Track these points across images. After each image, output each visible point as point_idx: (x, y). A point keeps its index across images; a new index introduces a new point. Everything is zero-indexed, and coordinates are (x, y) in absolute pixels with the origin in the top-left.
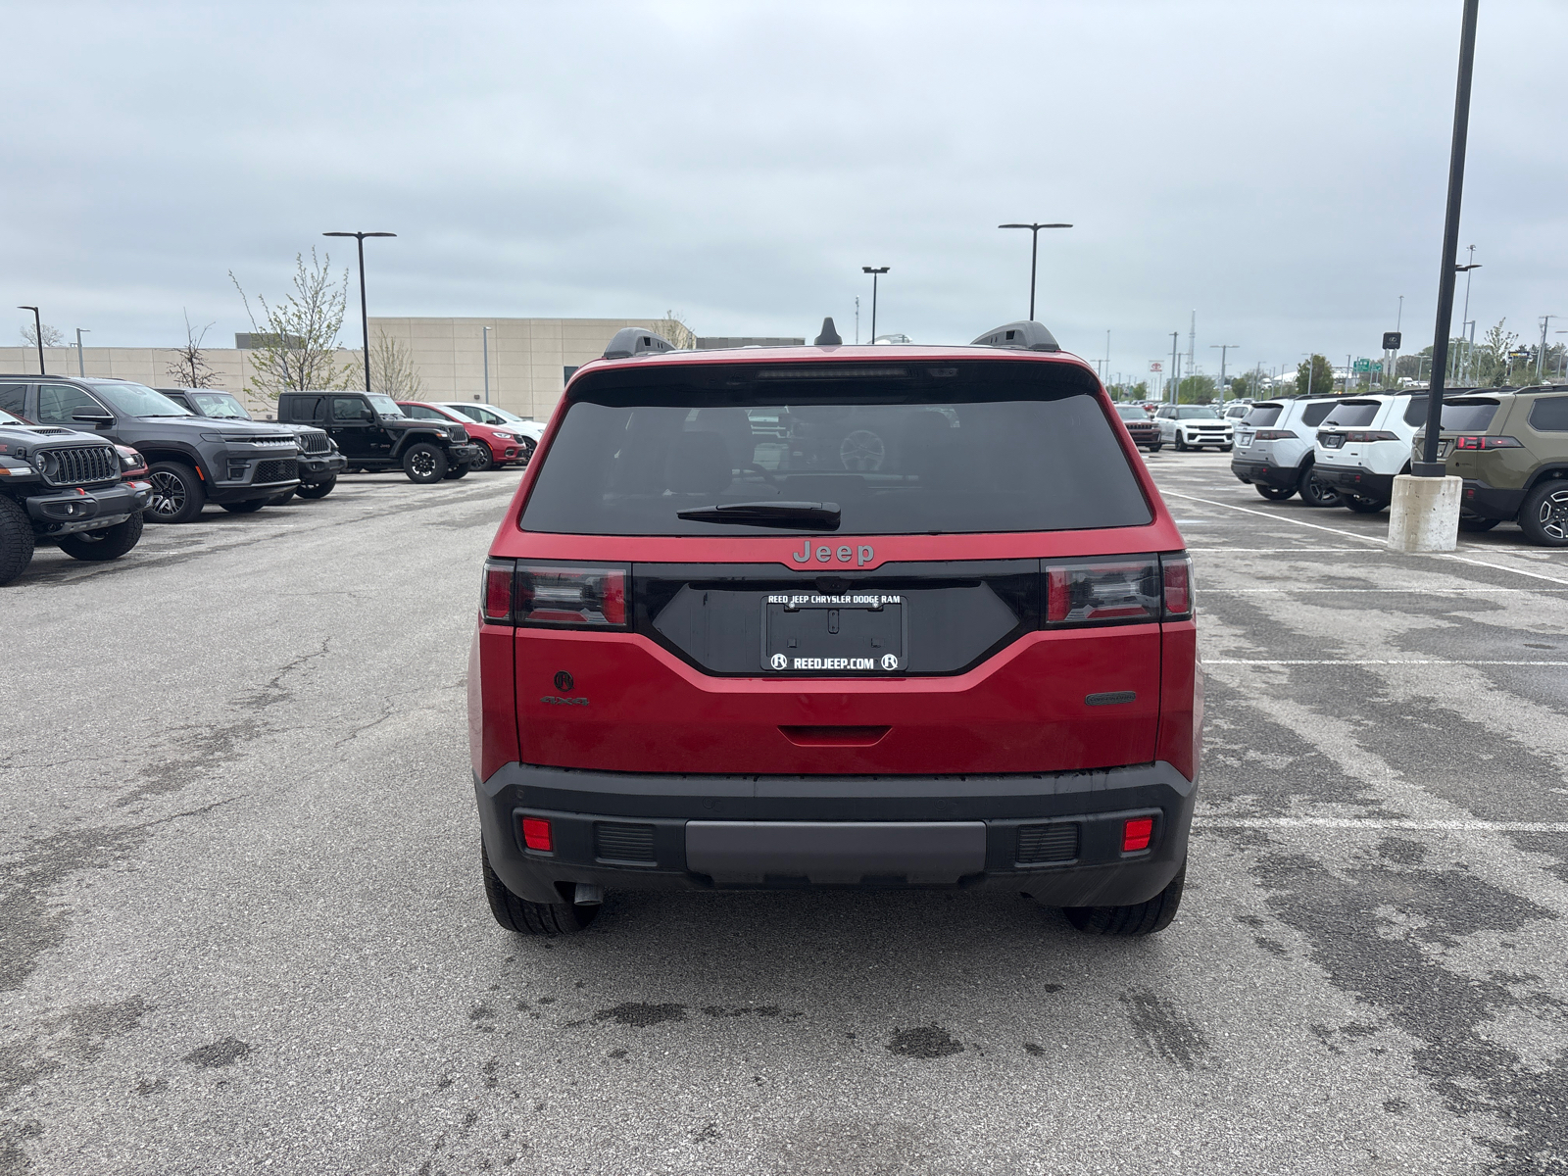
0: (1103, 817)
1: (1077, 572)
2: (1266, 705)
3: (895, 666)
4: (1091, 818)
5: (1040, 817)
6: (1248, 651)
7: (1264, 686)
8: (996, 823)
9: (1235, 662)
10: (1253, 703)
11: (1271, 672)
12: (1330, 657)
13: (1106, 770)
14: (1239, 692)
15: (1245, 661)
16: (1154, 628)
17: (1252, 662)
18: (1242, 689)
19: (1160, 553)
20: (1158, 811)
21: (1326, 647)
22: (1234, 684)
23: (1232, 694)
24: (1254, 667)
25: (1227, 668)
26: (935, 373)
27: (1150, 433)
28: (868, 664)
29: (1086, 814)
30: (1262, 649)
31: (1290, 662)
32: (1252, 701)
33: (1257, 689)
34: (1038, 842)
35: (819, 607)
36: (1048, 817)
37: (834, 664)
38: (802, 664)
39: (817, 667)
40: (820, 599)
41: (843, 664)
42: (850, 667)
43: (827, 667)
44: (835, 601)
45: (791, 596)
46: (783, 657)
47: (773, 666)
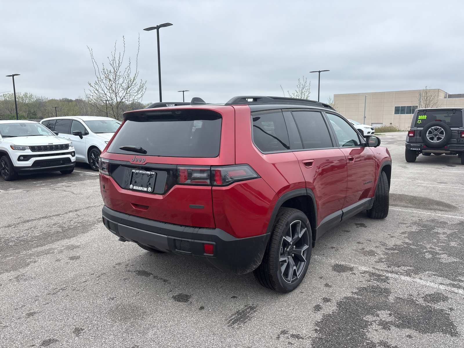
0: (196, 241)
1: (189, 169)
3: (150, 191)
4: (193, 241)
5: (179, 237)
8: (170, 237)
13: (200, 228)
16: (210, 188)
19: (211, 166)
20: (214, 243)
26: (177, 113)
28: (145, 189)
29: (192, 239)
34: (180, 244)
35: (140, 174)
36: (182, 238)
37: (140, 188)
38: (135, 188)
39: (137, 189)
40: (141, 172)
41: (142, 189)
42: (143, 190)
43: (139, 189)
44: (143, 172)
45: (136, 170)
46: (132, 185)
47: (130, 187)
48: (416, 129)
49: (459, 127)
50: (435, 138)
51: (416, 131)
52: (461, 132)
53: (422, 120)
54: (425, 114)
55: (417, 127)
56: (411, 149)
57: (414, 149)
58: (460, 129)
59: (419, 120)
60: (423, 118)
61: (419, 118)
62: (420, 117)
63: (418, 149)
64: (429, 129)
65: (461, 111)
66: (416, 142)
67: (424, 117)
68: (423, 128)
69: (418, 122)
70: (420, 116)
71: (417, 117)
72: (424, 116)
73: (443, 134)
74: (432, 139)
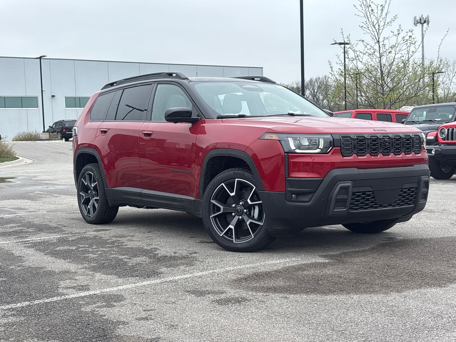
2: (72, 267)
6: (99, 304)
7: (77, 278)
9: (105, 290)
10: (80, 266)
11: (74, 288)
12: (21, 312)
14: (92, 271)
15: (98, 292)
17: (92, 293)
18: (90, 273)
21: (21, 324)
22: (98, 276)
23: (95, 269)
24: (88, 289)
25: (108, 284)
30: (88, 309)
31: (59, 298)
32: (81, 267)
33: (81, 275)
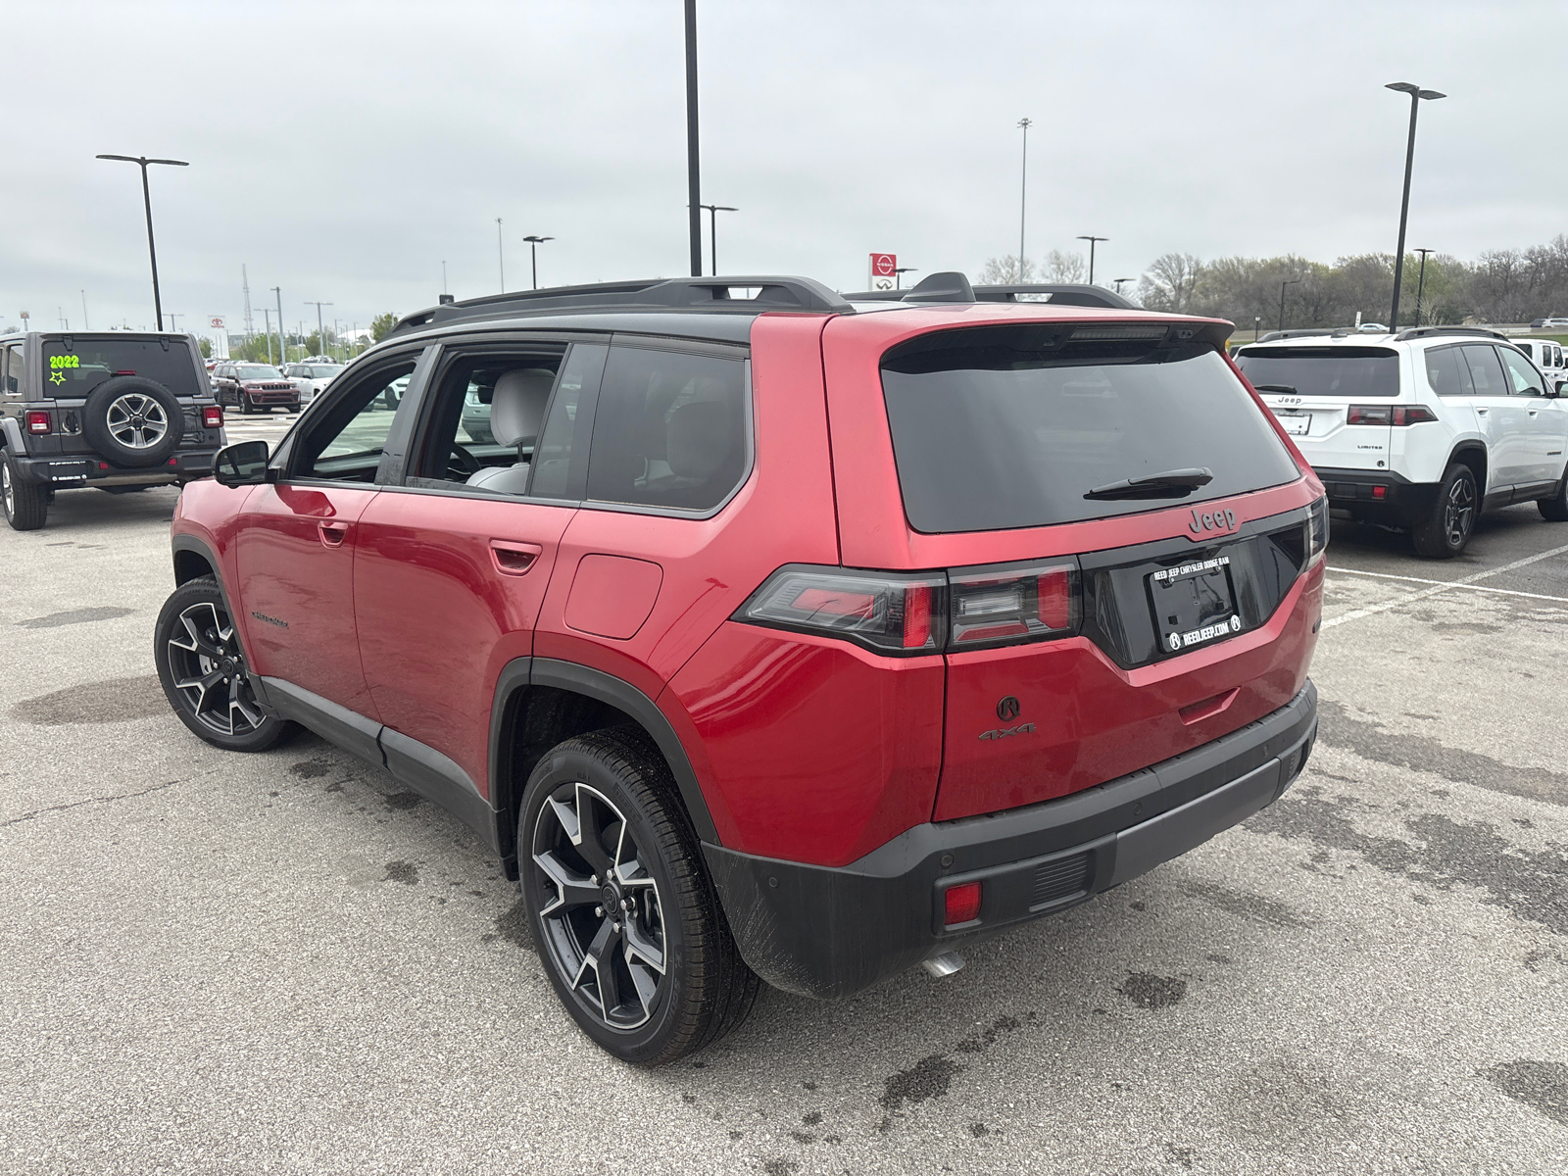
3: (1239, 626)
27: (289, 394)
28: (1223, 628)
37: (1207, 633)
38: (1189, 639)
39: (1198, 640)
40: (1186, 570)
41: (1212, 632)
42: (1217, 634)
43: (1204, 638)
44: (1195, 569)
45: (1167, 570)
46: (1176, 635)
47: (1173, 646)
48: (53, 405)
49: (191, 395)
50: (138, 435)
51: (54, 413)
52: (202, 410)
53: (65, 371)
54: (70, 352)
55: (56, 398)
56: (55, 479)
57: (64, 478)
58: (197, 401)
59: (57, 370)
60: (68, 366)
61: (53, 366)
62: (56, 362)
63: (79, 477)
64: (114, 405)
65: (186, 344)
66: (64, 454)
67: (71, 361)
68: (85, 400)
69: (51, 380)
70: (53, 358)
71: (46, 364)
72: (67, 357)
73: (159, 418)
74: (127, 436)
